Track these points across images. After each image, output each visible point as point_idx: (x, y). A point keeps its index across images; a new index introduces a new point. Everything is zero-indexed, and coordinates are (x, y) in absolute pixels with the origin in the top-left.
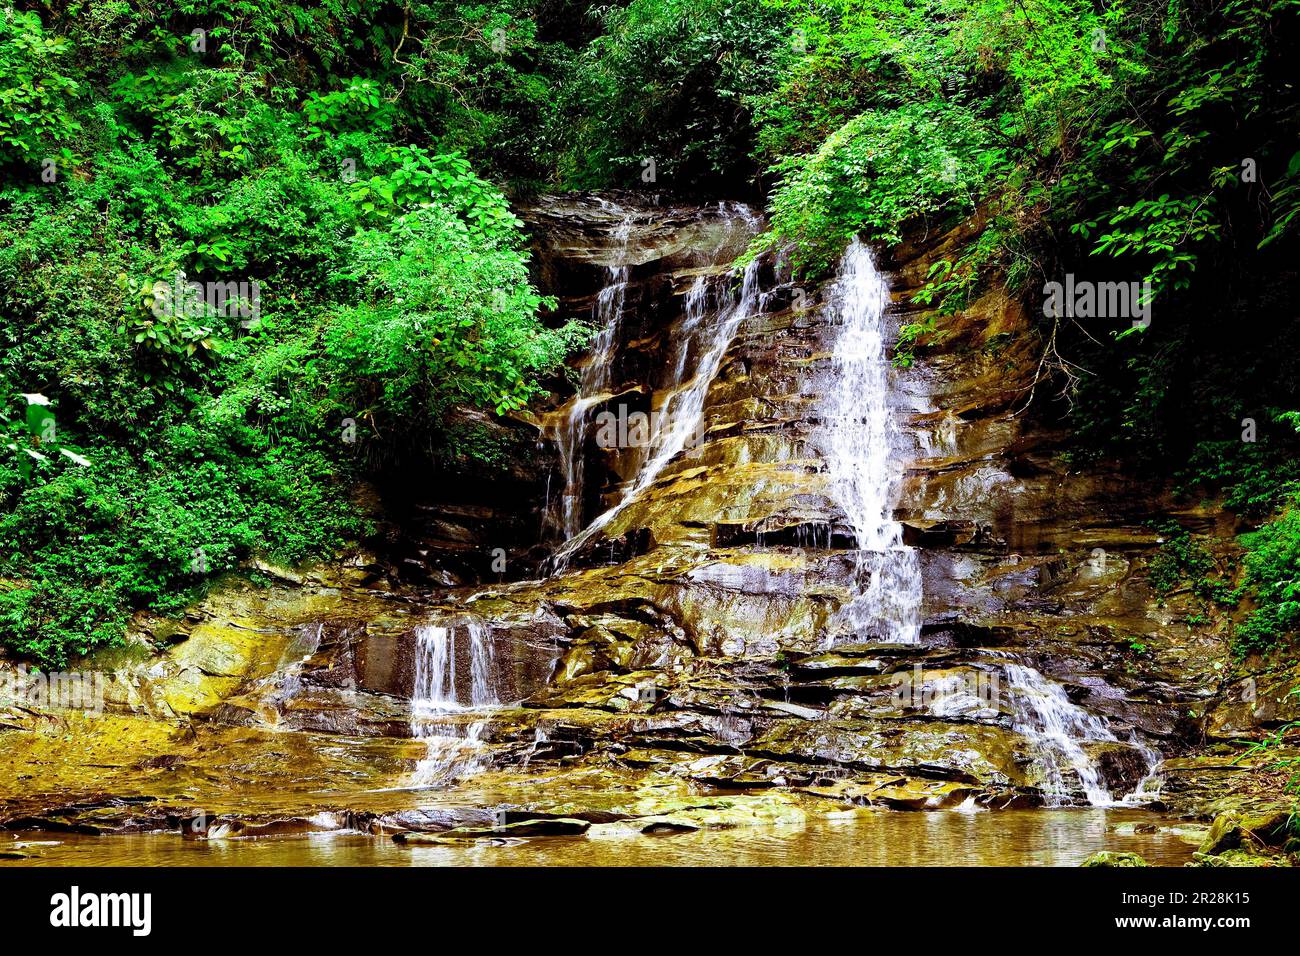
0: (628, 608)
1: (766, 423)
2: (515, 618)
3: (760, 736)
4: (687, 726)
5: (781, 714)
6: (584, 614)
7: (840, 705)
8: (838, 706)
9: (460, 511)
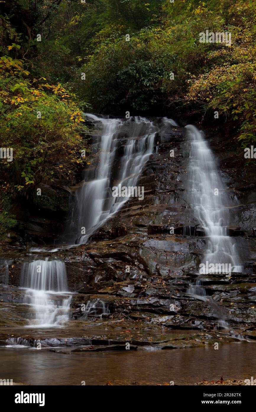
0: (119, 256)
1: (164, 190)
2: (74, 258)
3: (186, 308)
4: (154, 303)
5: (193, 299)
6: (101, 258)
7: (217, 296)
8: (216, 297)
9: (38, 221)
